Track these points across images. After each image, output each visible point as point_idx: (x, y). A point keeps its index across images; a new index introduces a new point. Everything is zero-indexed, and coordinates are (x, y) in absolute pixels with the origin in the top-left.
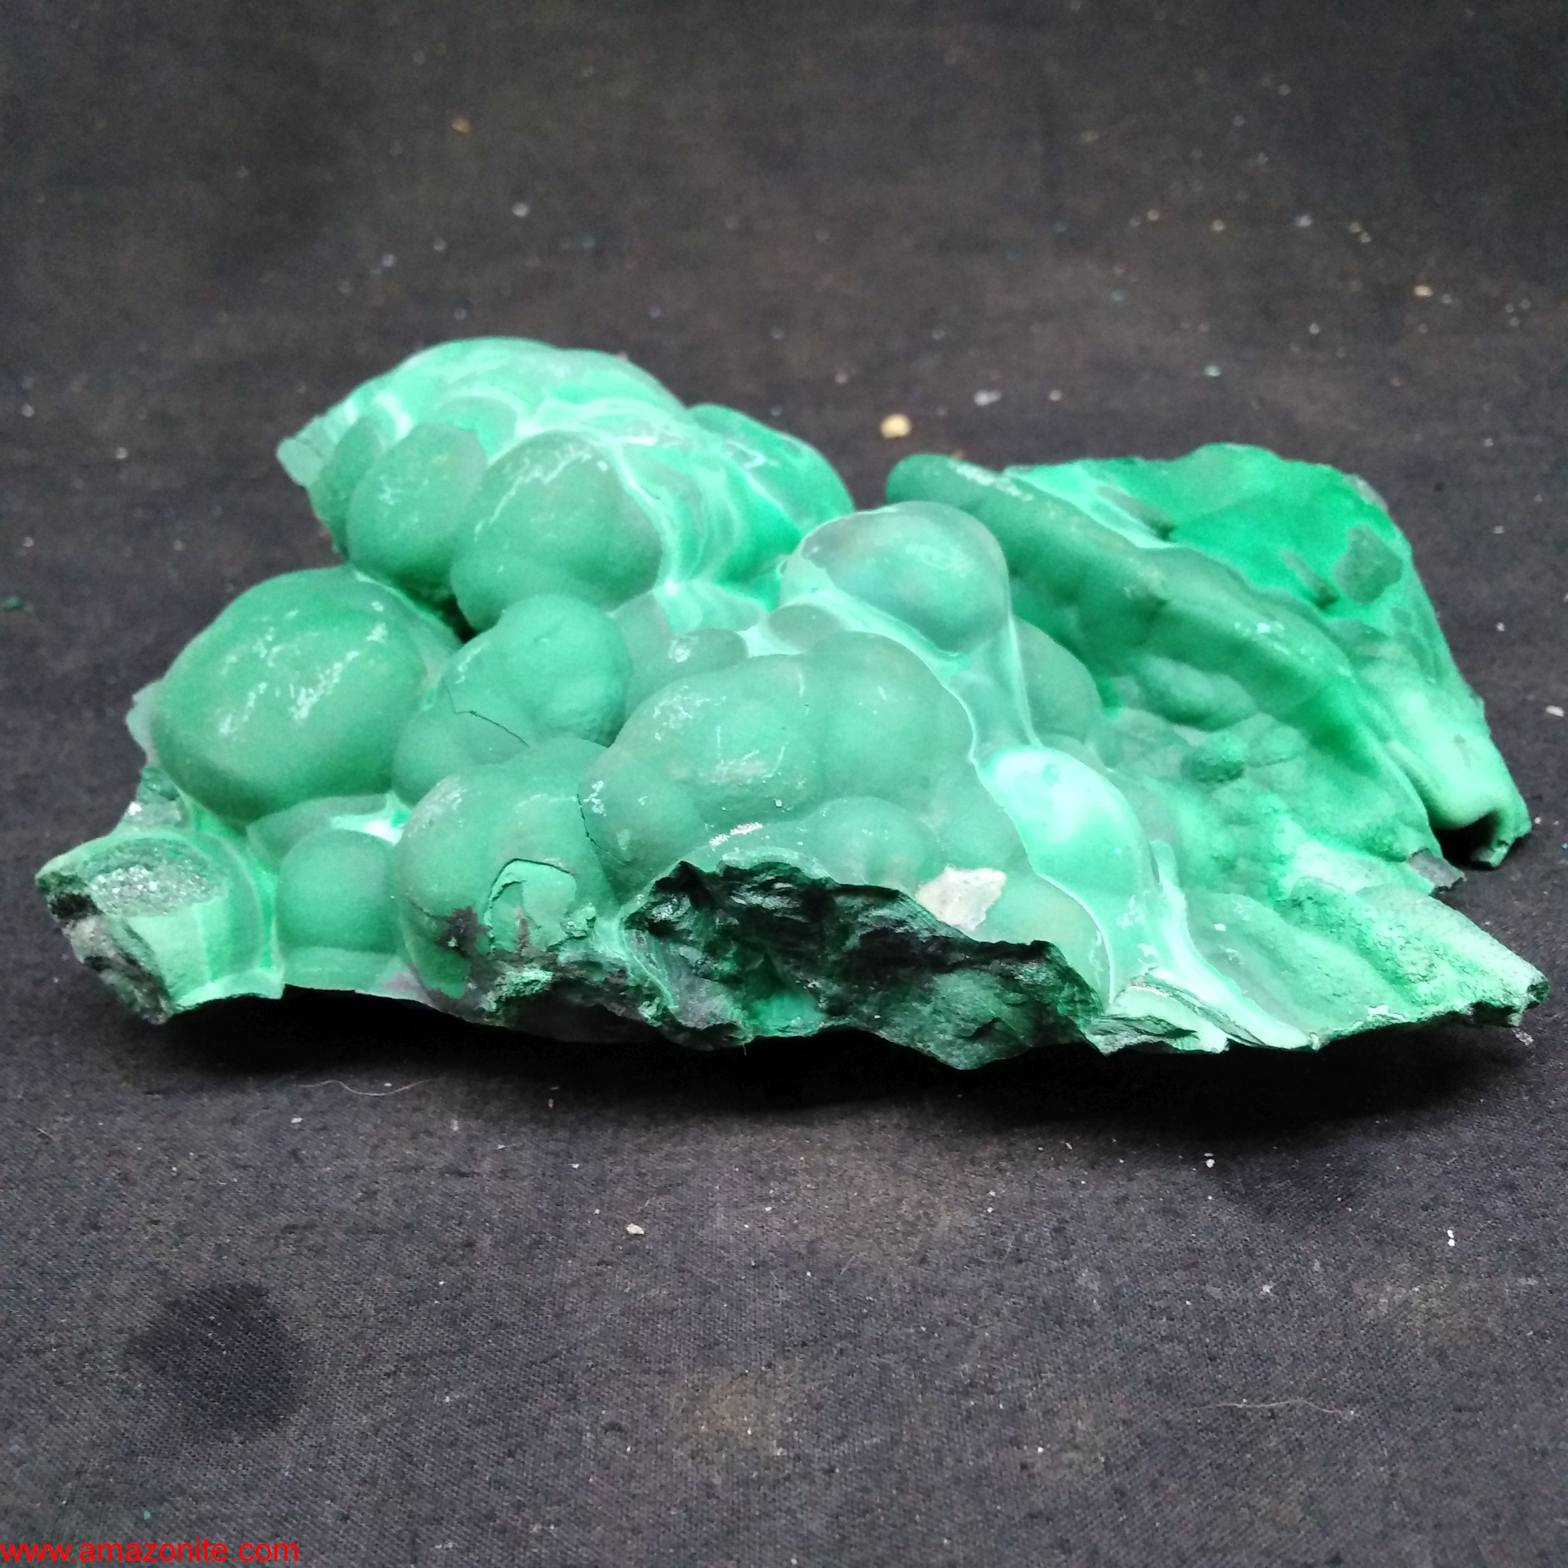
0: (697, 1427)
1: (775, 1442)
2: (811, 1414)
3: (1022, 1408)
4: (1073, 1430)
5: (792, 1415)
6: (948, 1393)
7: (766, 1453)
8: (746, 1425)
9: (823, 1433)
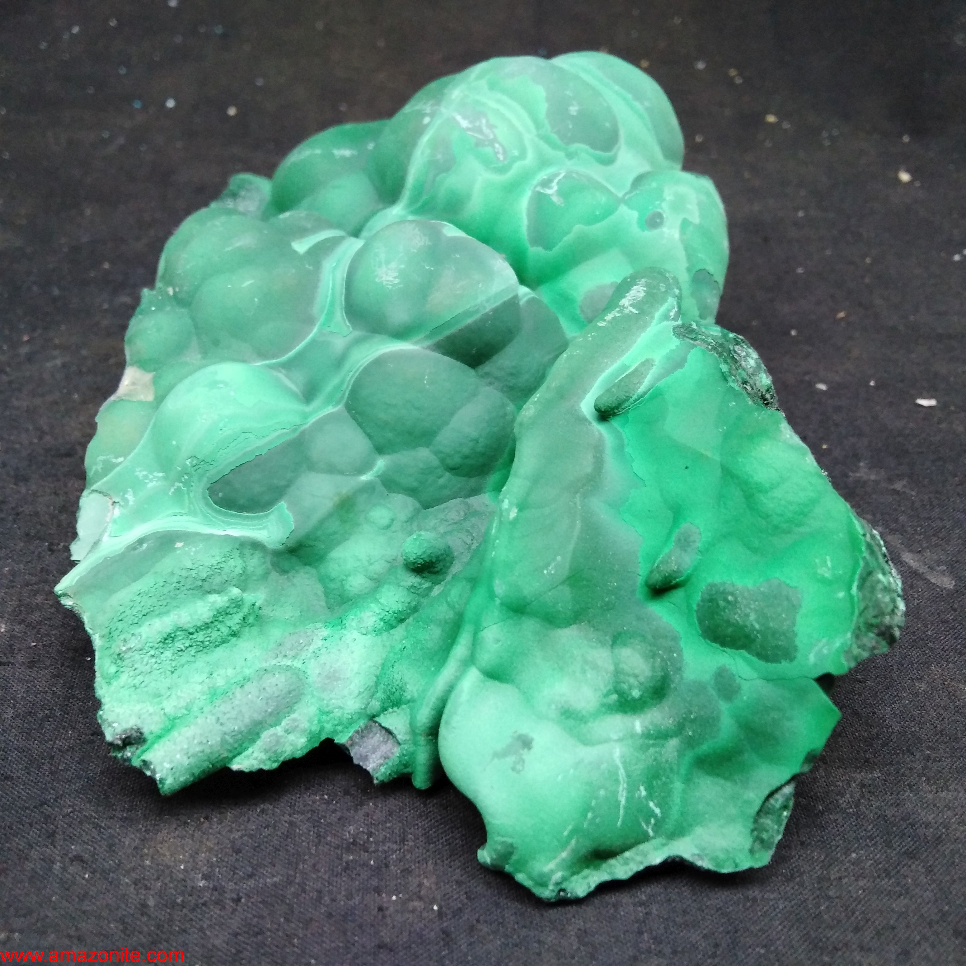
0: (143, 861)
1: (200, 875)
2: (232, 856)
3: (387, 866)
4: (420, 885)
5: (216, 856)
6: (335, 848)
7: (193, 884)
8: (181, 862)
9: (237, 871)
